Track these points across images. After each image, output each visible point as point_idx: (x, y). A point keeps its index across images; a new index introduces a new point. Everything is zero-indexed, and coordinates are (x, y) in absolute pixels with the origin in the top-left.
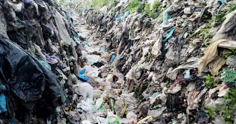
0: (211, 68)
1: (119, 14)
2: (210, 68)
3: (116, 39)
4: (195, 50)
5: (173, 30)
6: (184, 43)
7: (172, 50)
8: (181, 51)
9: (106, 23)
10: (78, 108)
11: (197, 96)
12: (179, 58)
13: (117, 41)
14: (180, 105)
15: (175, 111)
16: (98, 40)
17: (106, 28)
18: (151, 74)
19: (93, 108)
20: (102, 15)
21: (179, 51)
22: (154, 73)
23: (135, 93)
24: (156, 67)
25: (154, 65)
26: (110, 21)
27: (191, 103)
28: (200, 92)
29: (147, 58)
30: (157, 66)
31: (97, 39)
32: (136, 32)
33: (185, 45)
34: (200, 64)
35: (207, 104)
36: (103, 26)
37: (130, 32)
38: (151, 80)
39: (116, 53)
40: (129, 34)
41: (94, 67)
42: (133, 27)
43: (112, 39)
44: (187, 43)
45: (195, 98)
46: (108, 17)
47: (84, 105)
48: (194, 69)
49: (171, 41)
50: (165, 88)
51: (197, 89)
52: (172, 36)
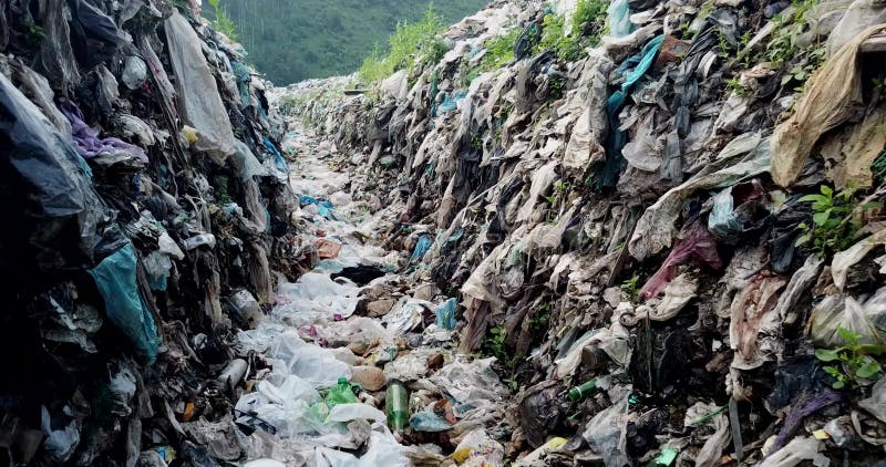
0: (833, 163)
1: (450, 90)
2: (828, 164)
3: (435, 173)
4: (752, 107)
5: (654, 50)
6: (704, 96)
7: (651, 130)
8: (689, 131)
9: (403, 130)
10: (242, 414)
11: (773, 300)
12: (683, 162)
13: (439, 181)
14: (695, 370)
15: (670, 396)
16: (372, 196)
17: (402, 152)
18: (563, 262)
19: (307, 414)
20: (388, 103)
21: (680, 130)
22: (578, 258)
23: (501, 360)
24: (587, 227)
25: (577, 220)
26: (417, 122)
27: (748, 337)
28: (788, 282)
29: (549, 206)
30: (590, 223)
31: (368, 194)
32: (511, 131)
33: (706, 107)
34: (781, 143)
35: (827, 321)
36: (391, 144)
37: (489, 137)
38: (563, 286)
39: (432, 229)
40: (484, 144)
41: (341, 282)
42: (498, 115)
43: (423, 180)
44: (717, 94)
45: (766, 309)
46: (410, 109)
47: (271, 403)
48: (754, 181)
49: (647, 97)
50: (625, 306)
51: (770, 267)
52: (648, 77)
